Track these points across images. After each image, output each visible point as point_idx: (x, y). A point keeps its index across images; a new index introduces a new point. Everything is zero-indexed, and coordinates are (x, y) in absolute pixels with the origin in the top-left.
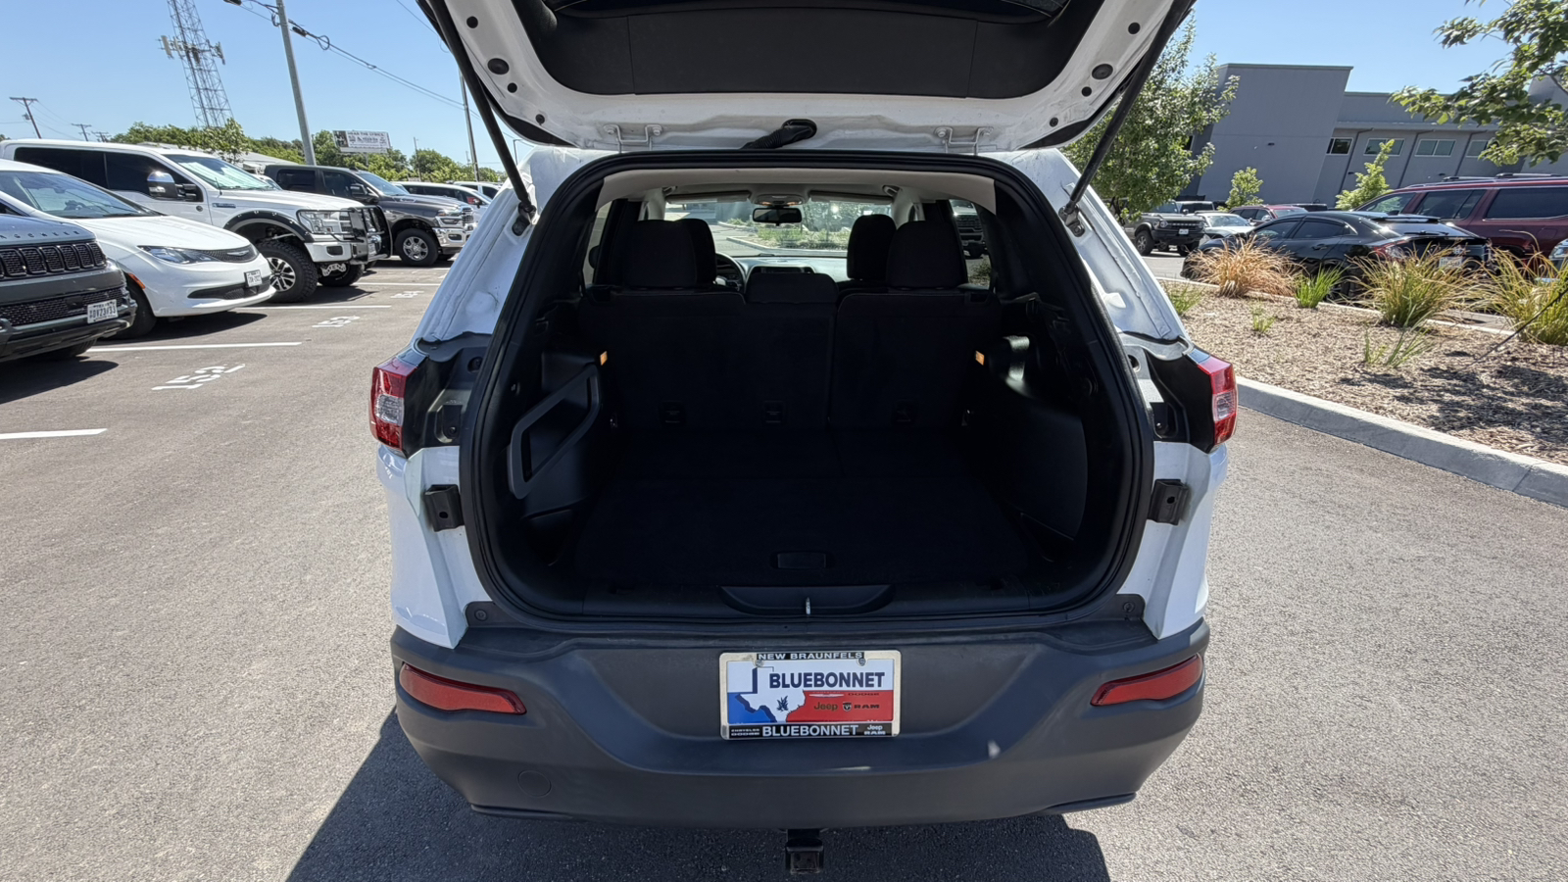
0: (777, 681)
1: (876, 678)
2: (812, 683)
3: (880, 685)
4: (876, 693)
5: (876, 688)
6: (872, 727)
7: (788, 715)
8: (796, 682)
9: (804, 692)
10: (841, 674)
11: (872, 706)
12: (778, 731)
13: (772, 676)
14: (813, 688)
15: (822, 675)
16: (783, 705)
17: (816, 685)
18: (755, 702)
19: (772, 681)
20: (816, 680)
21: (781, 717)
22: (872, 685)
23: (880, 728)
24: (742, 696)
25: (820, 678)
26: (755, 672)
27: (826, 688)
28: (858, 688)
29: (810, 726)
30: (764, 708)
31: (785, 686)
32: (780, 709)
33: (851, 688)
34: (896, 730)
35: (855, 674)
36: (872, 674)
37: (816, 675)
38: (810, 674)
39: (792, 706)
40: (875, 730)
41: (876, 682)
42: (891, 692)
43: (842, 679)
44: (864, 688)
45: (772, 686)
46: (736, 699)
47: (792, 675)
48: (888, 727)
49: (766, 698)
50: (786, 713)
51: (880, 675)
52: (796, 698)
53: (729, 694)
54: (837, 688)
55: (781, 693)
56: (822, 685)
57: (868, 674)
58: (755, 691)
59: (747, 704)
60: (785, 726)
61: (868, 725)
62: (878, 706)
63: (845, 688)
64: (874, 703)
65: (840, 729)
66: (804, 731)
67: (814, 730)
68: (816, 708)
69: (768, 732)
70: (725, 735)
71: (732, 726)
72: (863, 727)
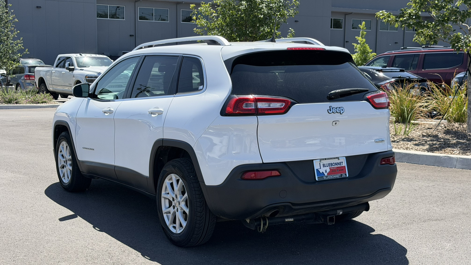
5: (342, 166)
6: (343, 175)
9: (330, 168)
12: (326, 178)
13: (323, 164)
14: (331, 167)
15: (332, 163)
16: (326, 171)
17: (331, 166)
18: (321, 171)
19: (323, 166)
20: (331, 165)
21: (326, 174)
22: (341, 165)
23: (344, 175)
24: (319, 170)
25: (332, 164)
26: (320, 163)
27: (333, 166)
28: (339, 166)
30: (323, 172)
31: (326, 167)
34: (347, 176)
35: (338, 163)
36: (341, 162)
37: (331, 163)
39: (328, 172)
40: (344, 176)
42: (345, 166)
43: (336, 164)
44: (340, 166)
45: (323, 167)
46: (317, 170)
47: (326, 164)
48: (346, 175)
49: (322, 170)
51: (342, 162)
52: (328, 170)
54: (335, 166)
56: (332, 166)
58: (320, 168)
59: (319, 171)
60: (327, 176)
61: (342, 174)
62: (343, 170)
63: (336, 166)
64: (342, 169)
65: (337, 176)
66: (331, 177)
67: (333, 177)
68: (332, 171)
69: (325, 178)
70: (317, 179)
71: (318, 177)
72: (341, 175)
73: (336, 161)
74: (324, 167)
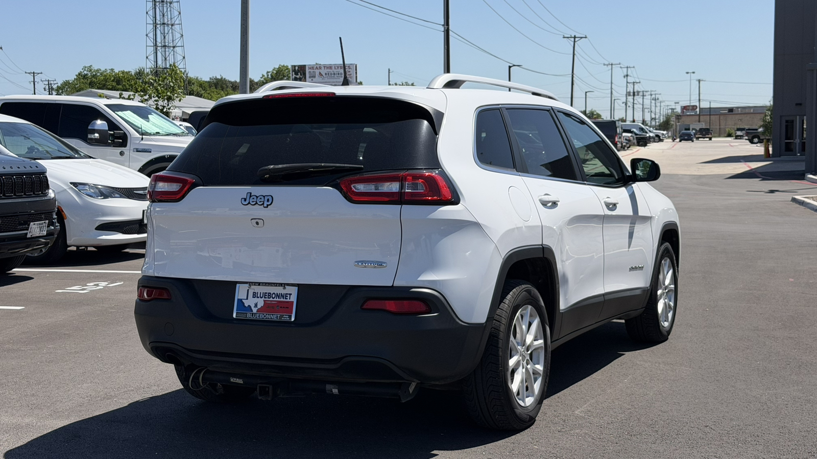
0: (255, 295)
1: (289, 296)
2: (267, 297)
3: (290, 299)
4: (288, 302)
5: (288, 300)
6: (285, 316)
7: (257, 310)
8: (262, 296)
9: (264, 300)
10: (277, 294)
11: (286, 308)
12: (252, 316)
13: (254, 293)
14: (267, 299)
15: (270, 293)
16: (256, 305)
17: (268, 298)
18: (247, 303)
19: (253, 295)
20: (269, 296)
21: (255, 310)
22: (287, 299)
23: (287, 317)
24: (243, 300)
25: (270, 295)
26: (248, 290)
27: (271, 299)
28: (282, 300)
29: (263, 314)
30: (249, 306)
31: (258, 297)
32: (255, 307)
33: (280, 300)
34: (293, 319)
35: (282, 294)
36: (287, 294)
37: (269, 293)
38: (267, 293)
39: (259, 307)
40: (285, 318)
41: (288, 298)
42: (293, 302)
43: (278, 296)
44: (284, 300)
45: (253, 297)
46: (240, 301)
47: (261, 293)
48: (290, 317)
49: (250, 302)
50: (257, 309)
51: (290, 294)
52: (261, 303)
53: (238, 299)
54: (275, 299)
55: (256, 300)
56: (270, 298)
57: (286, 294)
58: (247, 299)
59: (243, 303)
60: (255, 314)
61: (284, 315)
62: (288, 308)
63: (278, 299)
64: (287, 306)
65: (274, 317)
66: (262, 316)
67: (265, 316)
68: (267, 307)
69: (249, 316)
70: (234, 316)
71: (237, 313)
72: (282, 316)
73: (280, 290)
74: (255, 297)
